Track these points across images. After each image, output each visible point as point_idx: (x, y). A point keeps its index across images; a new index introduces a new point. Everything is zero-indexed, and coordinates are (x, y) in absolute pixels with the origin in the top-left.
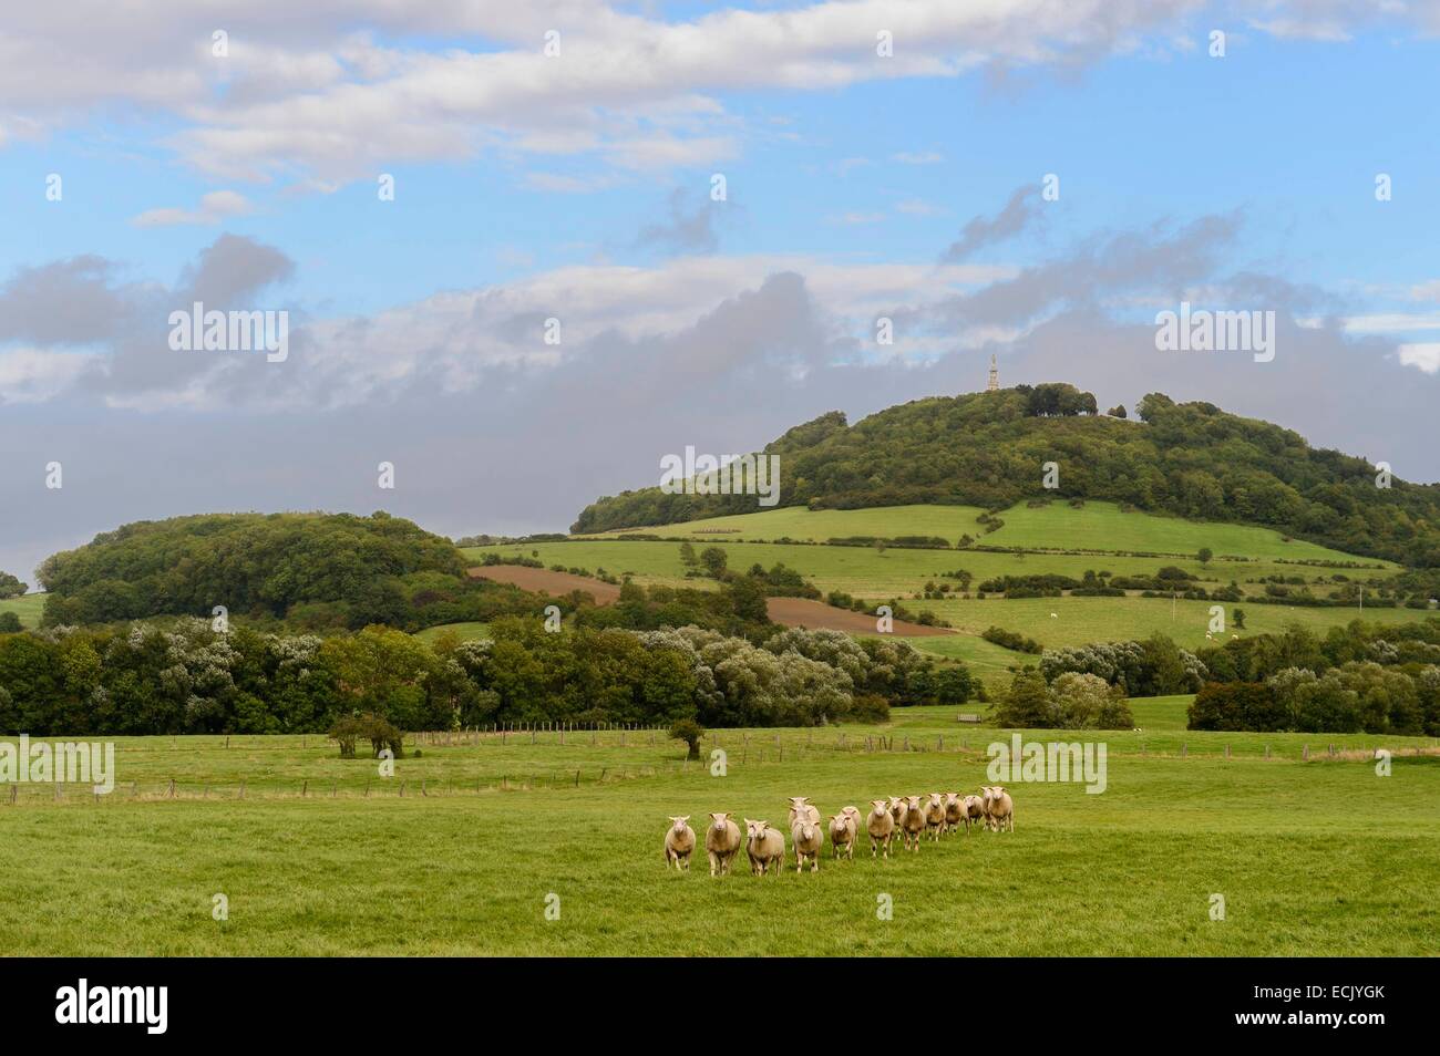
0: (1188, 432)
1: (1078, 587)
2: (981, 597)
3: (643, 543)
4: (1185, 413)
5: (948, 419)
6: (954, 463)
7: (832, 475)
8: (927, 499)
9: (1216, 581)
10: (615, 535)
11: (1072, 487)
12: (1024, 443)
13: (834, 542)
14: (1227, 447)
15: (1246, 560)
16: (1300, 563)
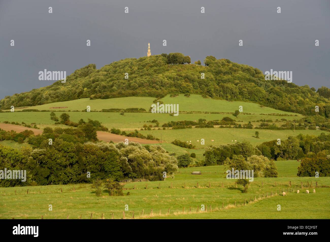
0: (223, 69)
1: (197, 124)
2: (164, 129)
3: (32, 113)
4: (221, 63)
5: (138, 66)
6: (143, 81)
7: (98, 87)
8: (133, 95)
9: (242, 121)
10: (21, 110)
11: (186, 89)
12: (167, 73)
13: (104, 111)
14: (238, 74)
15: (250, 114)
16: (269, 115)
